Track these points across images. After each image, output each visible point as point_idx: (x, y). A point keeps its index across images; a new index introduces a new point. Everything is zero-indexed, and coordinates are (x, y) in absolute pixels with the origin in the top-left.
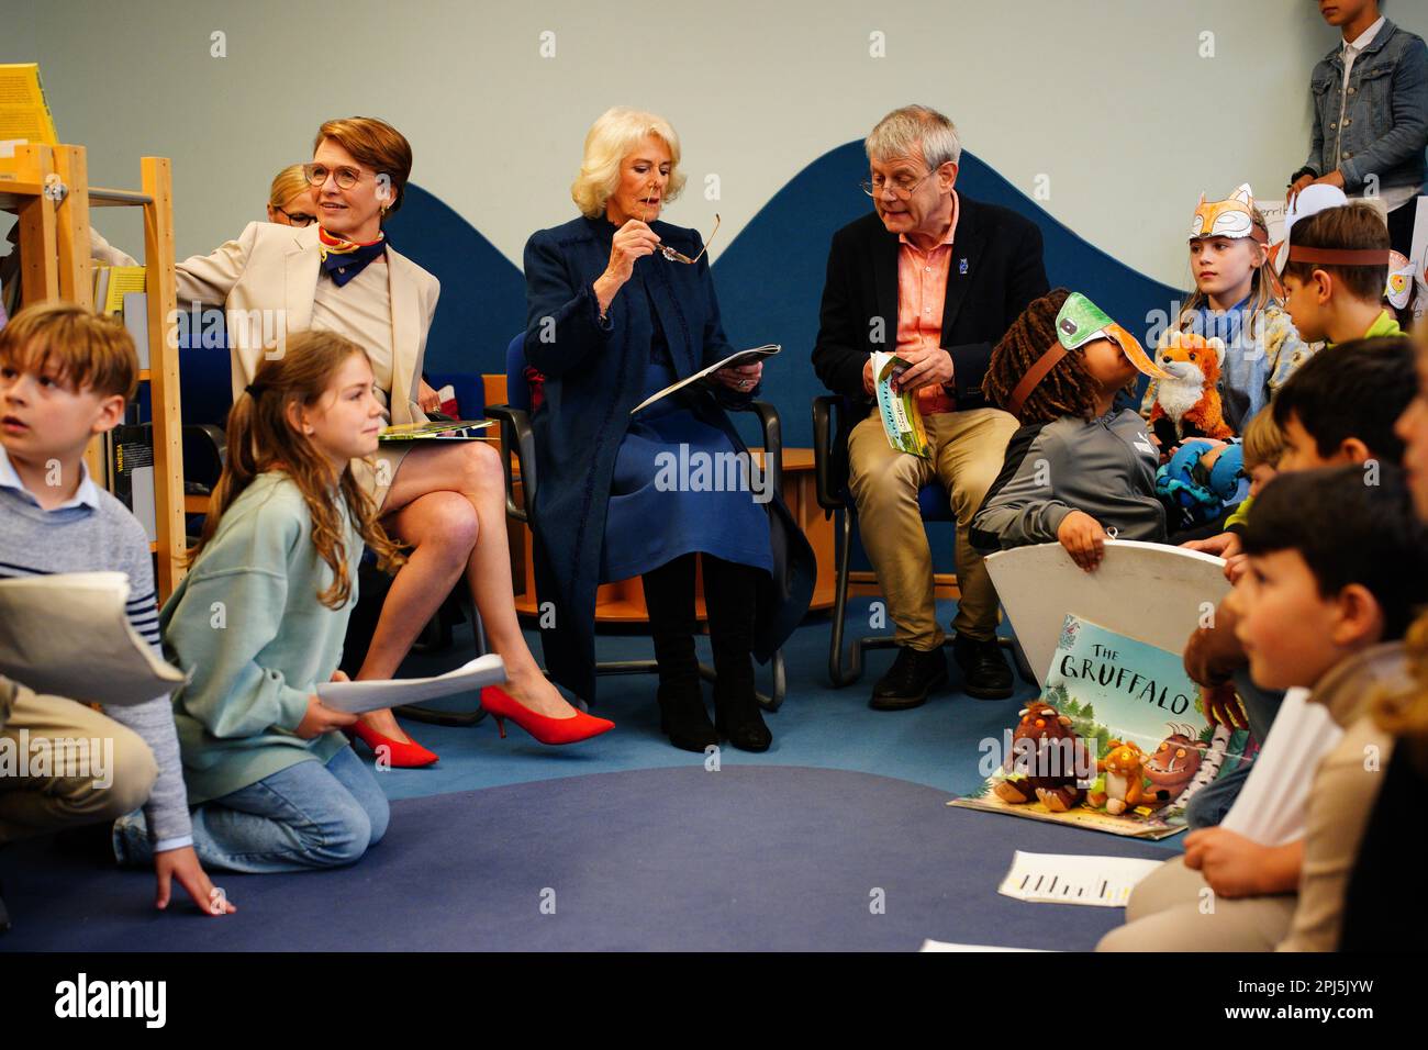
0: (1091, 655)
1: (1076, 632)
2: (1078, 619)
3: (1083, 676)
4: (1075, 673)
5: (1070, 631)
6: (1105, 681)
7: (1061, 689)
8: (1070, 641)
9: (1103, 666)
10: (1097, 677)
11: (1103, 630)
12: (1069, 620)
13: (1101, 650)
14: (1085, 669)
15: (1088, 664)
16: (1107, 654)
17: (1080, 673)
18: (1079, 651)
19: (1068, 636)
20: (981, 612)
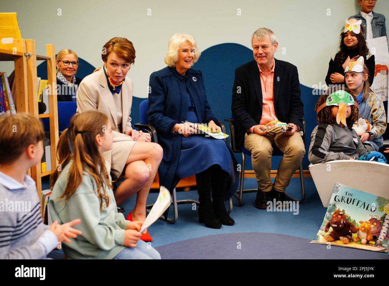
0: (344, 195)
1: (339, 188)
2: (340, 184)
3: (342, 201)
4: (339, 201)
5: (337, 188)
6: (349, 202)
7: (334, 205)
8: (337, 191)
9: (348, 198)
10: (346, 201)
11: (348, 187)
12: (337, 185)
13: (348, 193)
14: (342, 199)
15: (343, 197)
16: (349, 195)
17: (340, 200)
18: (340, 194)
19: (336, 189)
20: (286, 181)
